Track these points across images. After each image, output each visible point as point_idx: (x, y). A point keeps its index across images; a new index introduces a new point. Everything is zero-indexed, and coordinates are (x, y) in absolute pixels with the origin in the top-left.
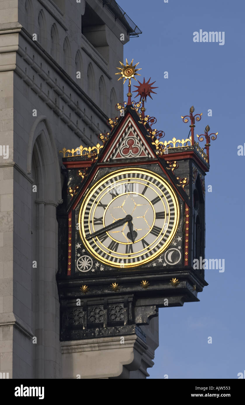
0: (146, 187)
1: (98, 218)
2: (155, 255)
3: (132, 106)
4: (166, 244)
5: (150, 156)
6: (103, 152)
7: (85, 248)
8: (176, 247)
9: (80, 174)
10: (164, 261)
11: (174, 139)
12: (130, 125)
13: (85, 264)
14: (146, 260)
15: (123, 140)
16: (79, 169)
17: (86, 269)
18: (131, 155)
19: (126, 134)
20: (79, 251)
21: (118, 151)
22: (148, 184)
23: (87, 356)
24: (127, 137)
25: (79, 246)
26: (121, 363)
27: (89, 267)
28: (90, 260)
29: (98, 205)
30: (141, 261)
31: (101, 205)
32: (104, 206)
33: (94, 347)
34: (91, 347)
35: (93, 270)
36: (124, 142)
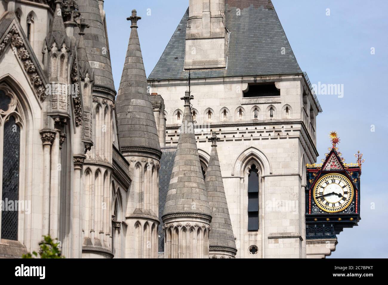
0: (340, 181)
1: (321, 192)
2: (344, 208)
3: (334, 149)
4: (348, 204)
5: (341, 169)
6: (323, 166)
7: (316, 204)
8: (352, 205)
9: (314, 174)
10: (347, 211)
11: (352, 163)
12: (333, 156)
13: (316, 210)
14: (340, 210)
15: (331, 162)
16: (314, 172)
17: (316, 212)
18: (334, 168)
19: (332, 159)
20: (313, 205)
21: (329, 166)
22: (341, 180)
23: (316, 246)
24: (332, 161)
25: (313, 203)
26: (330, 249)
27: (318, 211)
28: (318, 209)
29: (321, 187)
30: (338, 210)
31: (322, 187)
32: (323, 188)
33: (319, 242)
34: (318, 243)
35: (319, 213)
36: (331, 163)
